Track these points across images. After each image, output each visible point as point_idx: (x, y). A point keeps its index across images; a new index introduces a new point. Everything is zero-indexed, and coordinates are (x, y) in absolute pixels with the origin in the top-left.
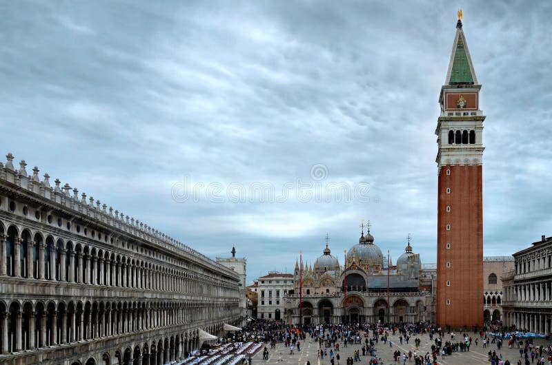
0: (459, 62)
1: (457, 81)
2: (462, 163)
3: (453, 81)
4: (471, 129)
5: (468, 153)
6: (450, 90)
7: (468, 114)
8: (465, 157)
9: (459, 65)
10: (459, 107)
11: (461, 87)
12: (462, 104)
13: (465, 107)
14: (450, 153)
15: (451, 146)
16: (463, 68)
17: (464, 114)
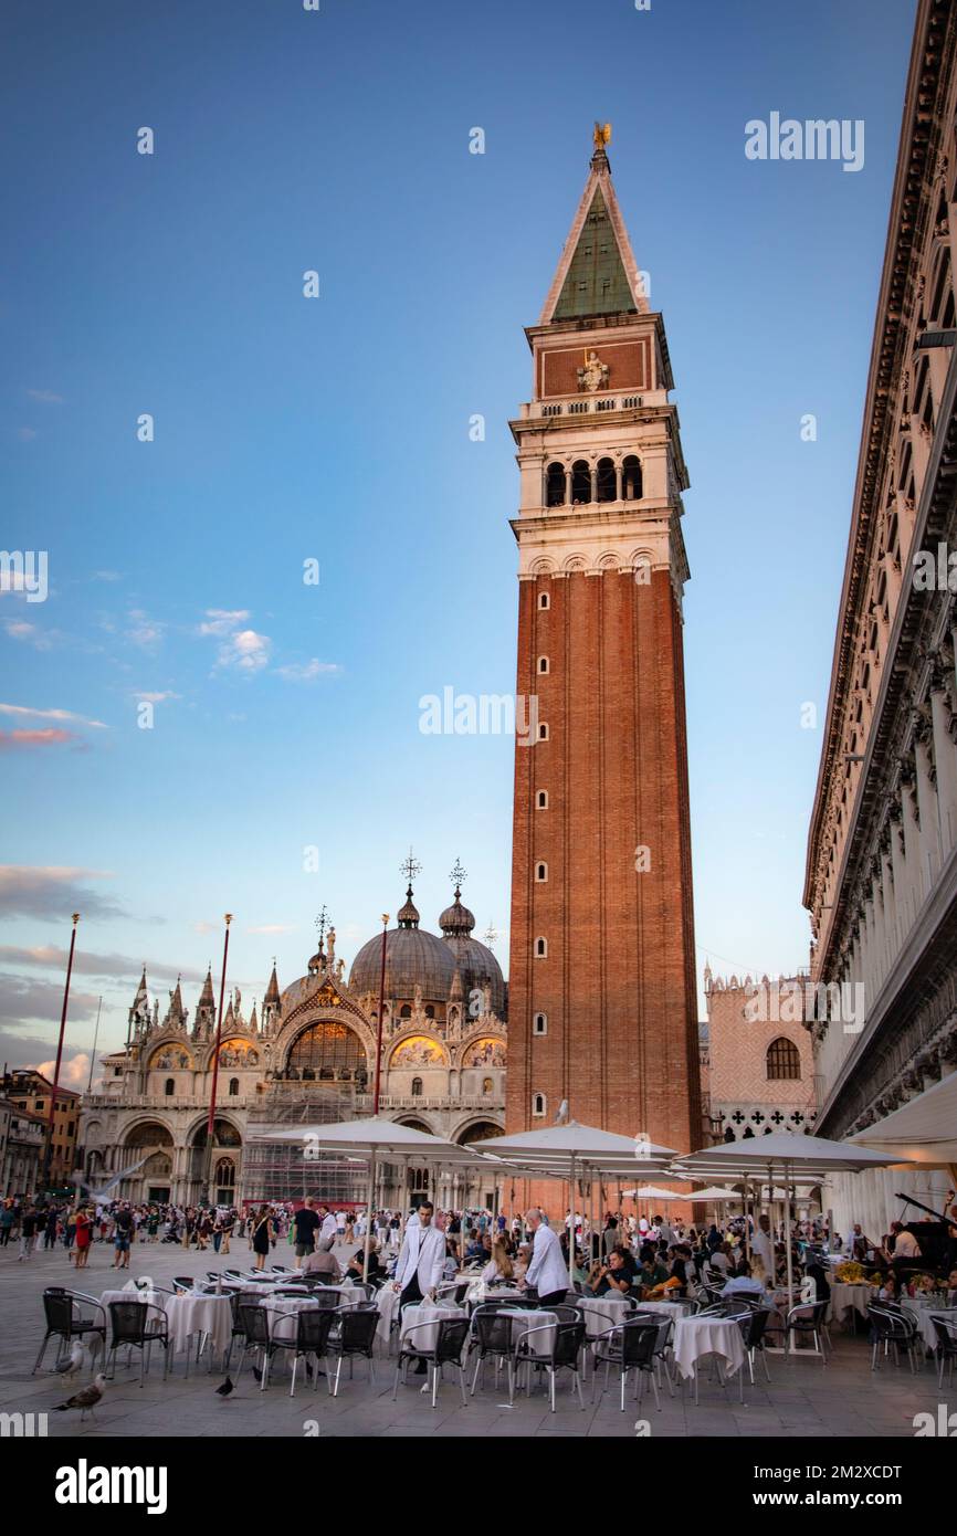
0: (590, 259)
1: (580, 311)
2: (592, 567)
3: (566, 313)
4: (627, 452)
5: (615, 530)
6: (555, 340)
7: (613, 405)
8: (604, 546)
9: (589, 268)
10: (583, 388)
11: (592, 327)
12: (594, 378)
13: (602, 386)
14: (549, 535)
15: (556, 512)
16: (601, 275)
17: (601, 406)
